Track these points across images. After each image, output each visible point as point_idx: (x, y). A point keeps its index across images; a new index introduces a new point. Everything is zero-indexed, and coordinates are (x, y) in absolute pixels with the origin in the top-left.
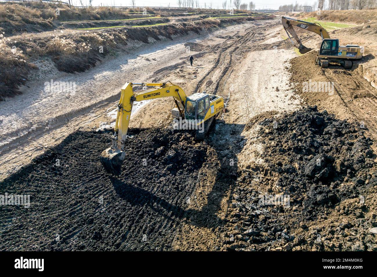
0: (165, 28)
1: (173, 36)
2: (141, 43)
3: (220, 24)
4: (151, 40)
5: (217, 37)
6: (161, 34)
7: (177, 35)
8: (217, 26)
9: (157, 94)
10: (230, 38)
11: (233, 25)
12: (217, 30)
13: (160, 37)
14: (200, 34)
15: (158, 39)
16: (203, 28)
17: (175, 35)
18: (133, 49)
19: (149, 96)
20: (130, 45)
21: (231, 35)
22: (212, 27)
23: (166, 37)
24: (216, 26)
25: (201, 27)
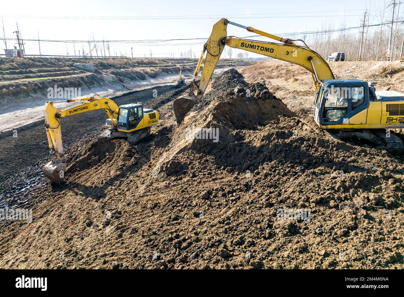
0: (175, 68)
2: (166, 73)
4: (169, 72)
6: (173, 71)
9: (84, 108)
13: (173, 72)
15: (172, 73)
18: (164, 75)
19: (75, 110)
20: (163, 73)
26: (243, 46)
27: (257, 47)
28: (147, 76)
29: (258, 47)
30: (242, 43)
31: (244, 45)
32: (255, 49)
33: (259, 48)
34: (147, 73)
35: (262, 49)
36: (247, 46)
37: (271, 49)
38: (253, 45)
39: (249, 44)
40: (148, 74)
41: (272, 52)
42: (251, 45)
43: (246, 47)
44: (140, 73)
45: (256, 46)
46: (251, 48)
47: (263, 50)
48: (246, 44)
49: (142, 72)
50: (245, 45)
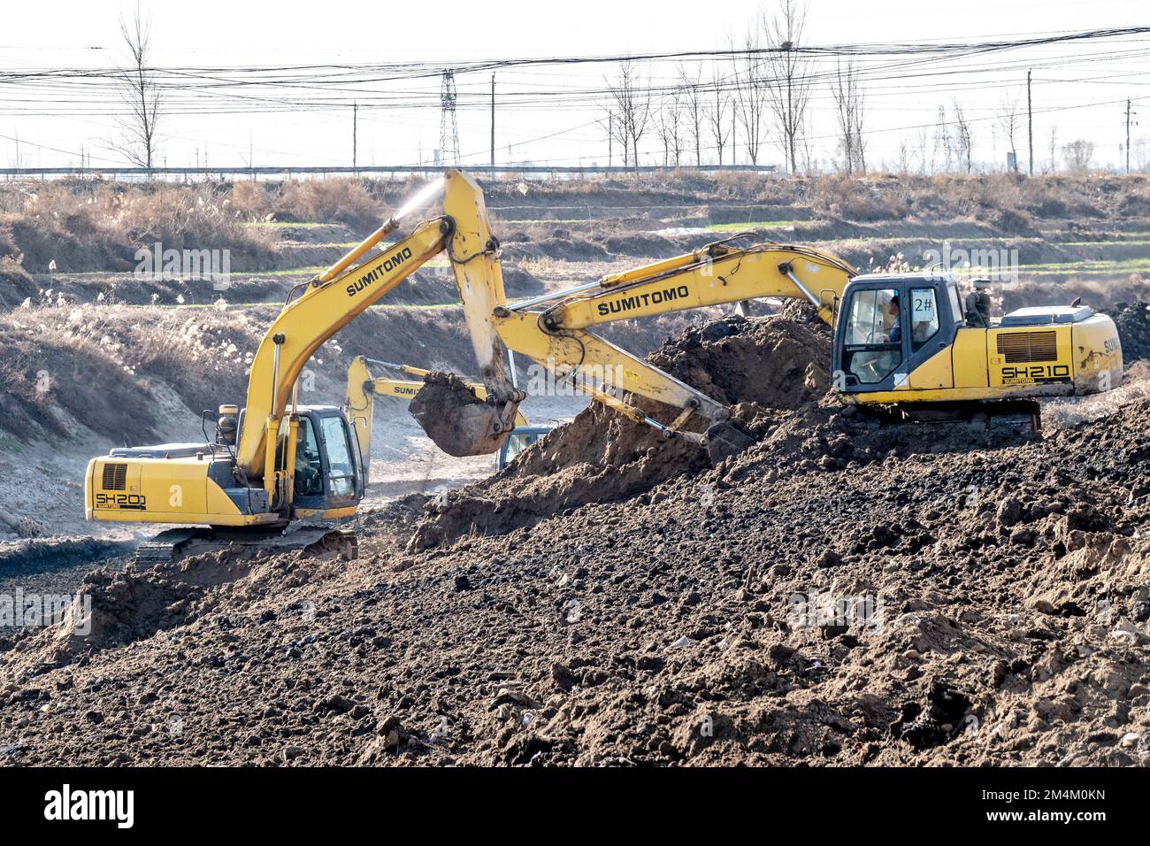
26: (607, 312)
27: (642, 301)
28: (167, 400)
29: (645, 296)
30: (600, 307)
31: (607, 310)
32: (639, 306)
33: (650, 299)
34: (164, 367)
35: (657, 298)
36: (616, 308)
37: (679, 289)
38: (631, 299)
39: (618, 302)
40: (179, 387)
41: (687, 294)
42: (624, 301)
43: (613, 311)
44: (91, 365)
45: (637, 298)
46: (629, 308)
47: (661, 300)
48: (611, 304)
49: (109, 349)
50: (609, 307)
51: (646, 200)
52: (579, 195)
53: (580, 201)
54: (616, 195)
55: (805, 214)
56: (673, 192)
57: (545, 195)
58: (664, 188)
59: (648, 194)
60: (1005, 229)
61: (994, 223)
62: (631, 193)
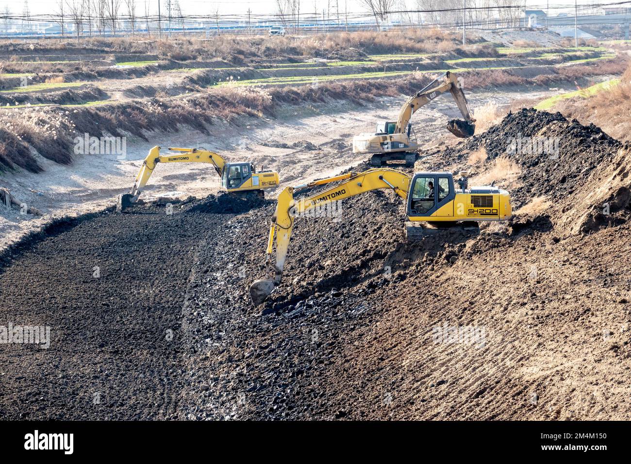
1: (147, 133)
3: (272, 107)
4: (106, 135)
5: (265, 145)
7: (153, 130)
8: (261, 115)
9: (185, 158)
10: (310, 147)
11: (329, 112)
12: (263, 125)
14: (208, 134)
16: (214, 119)
17: (149, 130)
19: (175, 159)
21: (316, 142)
22: (244, 116)
23: (132, 133)
24: (255, 112)
25: (208, 113)
51: (84, 52)
52: (56, 50)
53: (57, 52)
54: (71, 49)
55: (155, 58)
56: (95, 48)
57: (41, 50)
58: (90, 46)
59: (85, 49)
60: (235, 63)
61: (230, 61)
62: (78, 48)
